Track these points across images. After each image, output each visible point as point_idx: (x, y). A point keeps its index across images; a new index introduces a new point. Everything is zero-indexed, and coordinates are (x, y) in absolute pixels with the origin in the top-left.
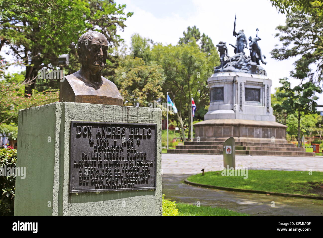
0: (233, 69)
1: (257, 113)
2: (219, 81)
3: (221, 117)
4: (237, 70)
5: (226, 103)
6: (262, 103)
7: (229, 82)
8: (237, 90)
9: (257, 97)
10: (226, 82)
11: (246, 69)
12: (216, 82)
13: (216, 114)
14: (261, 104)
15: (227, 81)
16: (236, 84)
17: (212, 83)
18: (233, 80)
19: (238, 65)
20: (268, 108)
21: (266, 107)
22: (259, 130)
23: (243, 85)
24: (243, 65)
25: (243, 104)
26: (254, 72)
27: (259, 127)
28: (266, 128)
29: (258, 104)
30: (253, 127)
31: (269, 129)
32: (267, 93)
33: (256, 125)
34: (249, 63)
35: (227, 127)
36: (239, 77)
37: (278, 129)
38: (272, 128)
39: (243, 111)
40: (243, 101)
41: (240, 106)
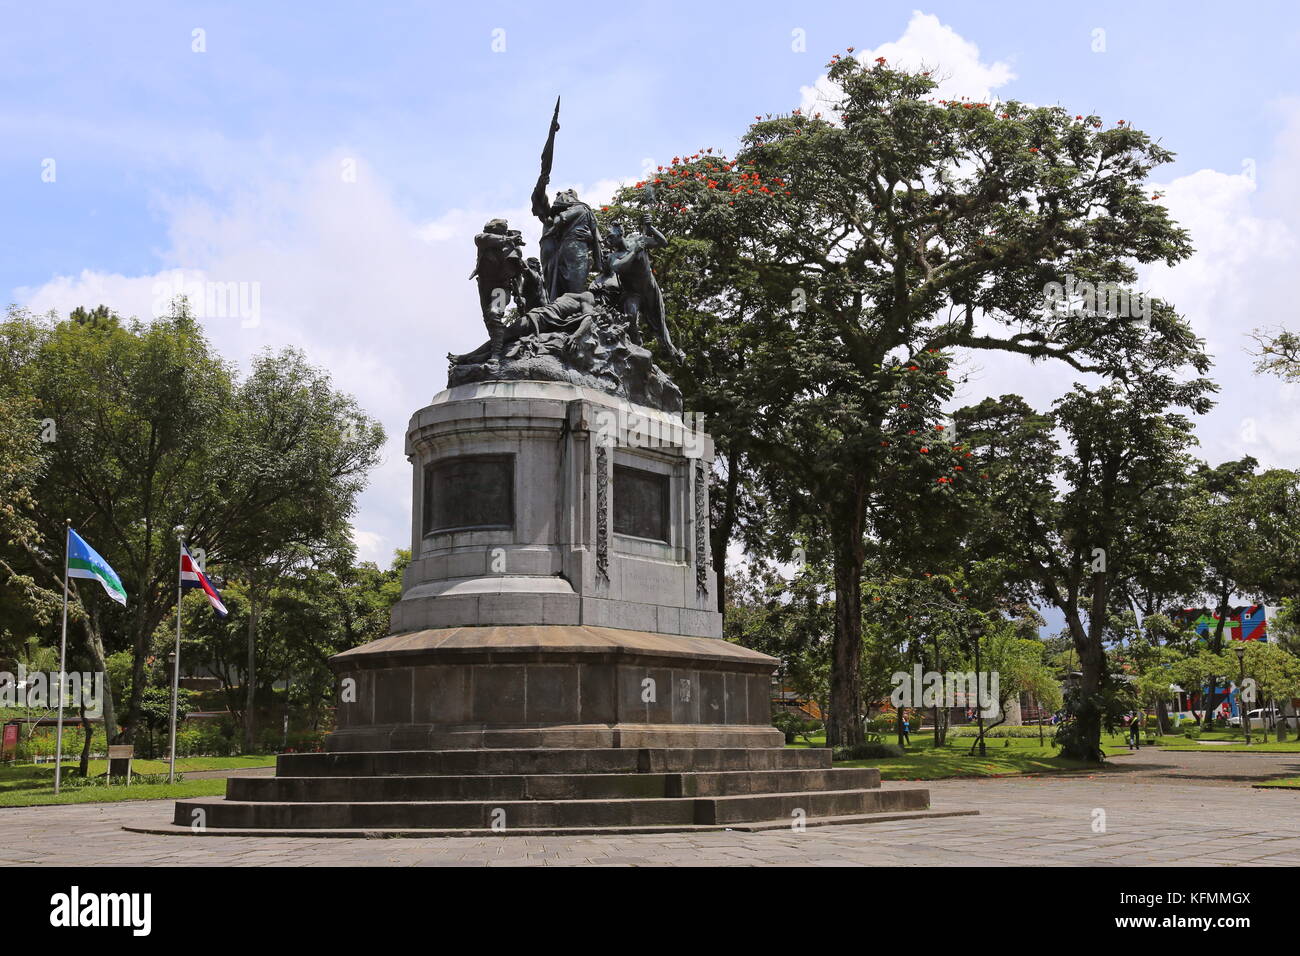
0: (554, 365)
1: (664, 599)
2: (490, 424)
3: (507, 614)
4: (573, 373)
5: (526, 539)
6: (678, 547)
7: (542, 429)
8: (587, 472)
9: (656, 519)
10: (529, 429)
11: (608, 376)
12: (474, 425)
13: (478, 599)
14: (672, 553)
15: (534, 424)
16: (577, 440)
17: (448, 434)
18: (566, 421)
19: (576, 351)
20: (701, 570)
21: (694, 567)
22: (688, 681)
23: (610, 452)
24: (596, 352)
25: (611, 546)
26: (639, 395)
27: (689, 667)
28: (715, 669)
29: (662, 551)
30: (666, 667)
31: (723, 677)
32: (698, 498)
33: (682, 653)
34: (620, 345)
35: (551, 666)
36: (594, 409)
37: (755, 675)
38: (735, 671)
39: (610, 584)
40: (609, 531)
41: (599, 555)
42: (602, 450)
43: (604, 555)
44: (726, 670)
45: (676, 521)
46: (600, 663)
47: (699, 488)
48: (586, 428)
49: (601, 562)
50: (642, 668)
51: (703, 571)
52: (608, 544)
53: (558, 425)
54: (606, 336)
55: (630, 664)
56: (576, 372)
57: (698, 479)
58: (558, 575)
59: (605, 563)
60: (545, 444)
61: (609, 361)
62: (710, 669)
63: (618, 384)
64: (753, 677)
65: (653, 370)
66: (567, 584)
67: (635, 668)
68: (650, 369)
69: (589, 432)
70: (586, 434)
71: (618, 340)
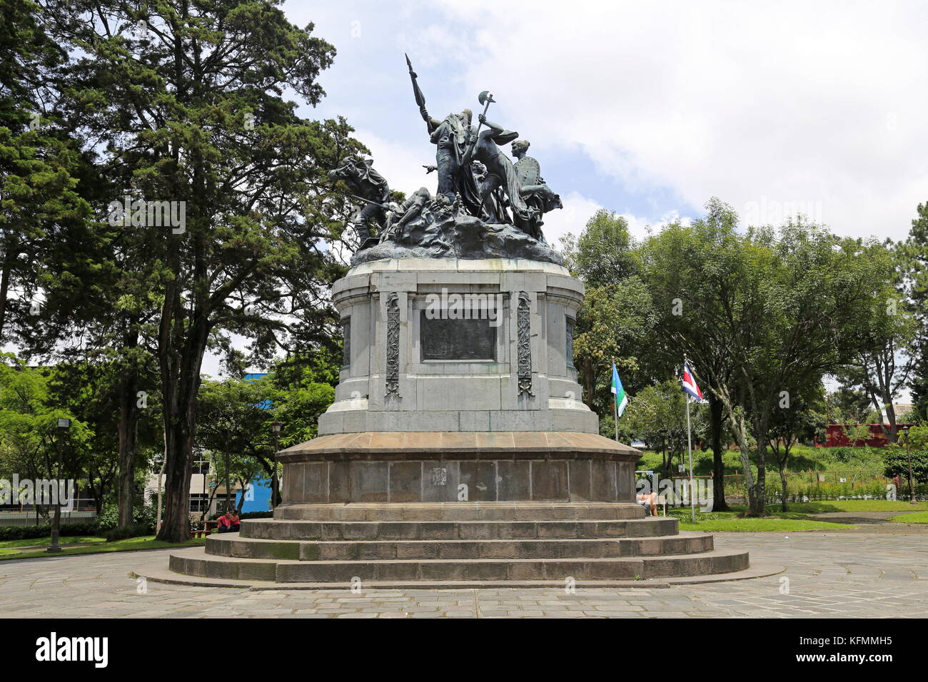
5: (355, 373)
6: (504, 363)
7: (357, 296)
8: (379, 322)
9: (485, 343)
14: (499, 367)
15: (352, 294)
18: (369, 288)
22: (445, 470)
23: (403, 303)
24: (428, 229)
25: (405, 371)
26: (477, 252)
27: (443, 458)
28: (480, 459)
29: (485, 367)
30: (412, 459)
31: (495, 465)
32: (519, 322)
33: (422, 449)
34: (451, 219)
35: (315, 463)
36: (385, 275)
37: (543, 461)
38: (511, 458)
39: (403, 400)
40: (401, 361)
41: (388, 380)
42: (393, 303)
43: (392, 380)
44: (498, 459)
45: (503, 342)
46: (341, 460)
47: (521, 314)
48: (376, 291)
49: (390, 385)
50: (382, 462)
51: (525, 379)
52: (400, 371)
53: (366, 291)
54: (437, 216)
55: (363, 460)
56: (401, 249)
57: (520, 307)
58: (367, 397)
59: (395, 385)
60: (364, 305)
61: (440, 233)
62: (472, 459)
63: (447, 248)
64: (541, 463)
65: (491, 230)
66: (367, 403)
67: (373, 462)
68: (485, 230)
69: (379, 293)
70: (377, 295)
71: (450, 215)
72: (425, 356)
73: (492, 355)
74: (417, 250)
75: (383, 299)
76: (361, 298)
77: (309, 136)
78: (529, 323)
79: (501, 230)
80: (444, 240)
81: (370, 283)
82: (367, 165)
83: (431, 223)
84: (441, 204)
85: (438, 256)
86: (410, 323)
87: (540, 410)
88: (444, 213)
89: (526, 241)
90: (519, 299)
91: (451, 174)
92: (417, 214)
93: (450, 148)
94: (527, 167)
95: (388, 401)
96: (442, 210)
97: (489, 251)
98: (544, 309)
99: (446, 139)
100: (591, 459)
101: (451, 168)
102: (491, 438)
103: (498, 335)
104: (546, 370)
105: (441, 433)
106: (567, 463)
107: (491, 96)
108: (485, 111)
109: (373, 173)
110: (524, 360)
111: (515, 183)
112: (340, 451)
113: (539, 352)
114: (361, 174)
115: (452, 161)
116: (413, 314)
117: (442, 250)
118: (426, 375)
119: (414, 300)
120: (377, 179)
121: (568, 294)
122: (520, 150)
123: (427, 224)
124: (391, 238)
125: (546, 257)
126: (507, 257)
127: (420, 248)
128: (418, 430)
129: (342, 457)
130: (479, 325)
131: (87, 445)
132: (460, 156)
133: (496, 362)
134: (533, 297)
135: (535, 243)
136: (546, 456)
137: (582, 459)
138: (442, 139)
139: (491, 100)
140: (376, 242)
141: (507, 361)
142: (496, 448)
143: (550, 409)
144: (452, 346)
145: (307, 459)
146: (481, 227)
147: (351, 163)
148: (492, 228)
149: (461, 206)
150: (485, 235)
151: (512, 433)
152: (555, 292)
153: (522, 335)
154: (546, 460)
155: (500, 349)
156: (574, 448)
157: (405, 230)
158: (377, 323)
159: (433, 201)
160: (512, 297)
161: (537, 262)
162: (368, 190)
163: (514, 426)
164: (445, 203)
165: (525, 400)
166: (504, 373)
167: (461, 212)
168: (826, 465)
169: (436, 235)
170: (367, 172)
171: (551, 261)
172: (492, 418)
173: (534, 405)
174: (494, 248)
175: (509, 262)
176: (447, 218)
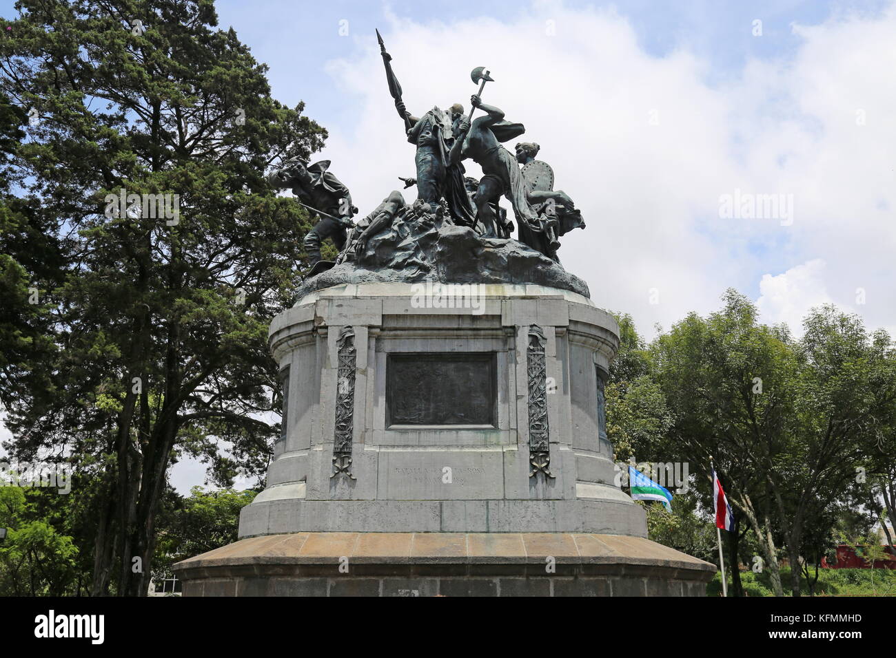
6: (509, 429)
7: (299, 335)
15: (292, 332)
16: (321, 338)
18: (315, 322)
20: (537, 453)
21: (524, 450)
23: (361, 342)
24: (400, 245)
25: (363, 441)
26: (468, 275)
27: (414, 574)
28: (473, 575)
29: (480, 436)
30: (365, 575)
31: (495, 585)
32: (530, 369)
33: (380, 559)
34: (432, 231)
35: (218, 581)
36: (336, 303)
37: (571, 579)
38: (520, 575)
39: (357, 483)
40: (357, 425)
41: (335, 453)
42: (347, 341)
43: (343, 454)
44: (501, 575)
45: (506, 400)
46: (255, 577)
47: (532, 357)
48: (322, 324)
49: (339, 460)
50: (318, 579)
51: (540, 453)
52: (354, 440)
53: (310, 327)
54: (414, 227)
55: (290, 575)
56: (362, 272)
57: (532, 347)
58: (305, 480)
59: (347, 460)
60: (308, 349)
61: (417, 250)
62: (460, 574)
63: (426, 270)
64: (569, 582)
65: (489, 245)
66: (305, 488)
67: (304, 580)
68: (480, 245)
69: (326, 327)
70: (324, 331)
71: (431, 226)
72: (393, 418)
73: (491, 418)
74: (385, 273)
75: (333, 336)
76: (304, 338)
77: (290, 206)
78: (544, 370)
79: (503, 245)
80: (423, 259)
81: (315, 315)
82: (322, 168)
83: (405, 238)
84: (418, 211)
85: (414, 280)
86: (371, 371)
87: (563, 499)
88: (423, 223)
89: (537, 260)
90: (529, 335)
91: (435, 178)
92: (385, 225)
93: (433, 145)
94: (537, 172)
95: (335, 484)
96: (421, 220)
97: (486, 273)
98: (565, 351)
99: (428, 133)
100: (645, 576)
101: (434, 170)
102: (488, 542)
103: (499, 389)
104: (571, 439)
105: (414, 534)
106: (609, 582)
107: (488, 72)
108: (481, 91)
109: (329, 177)
110: (538, 424)
111: (521, 185)
112: (252, 562)
113: (559, 412)
114: (313, 179)
115: (436, 162)
116: (377, 358)
117: (419, 272)
118: (393, 446)
119: (378, 339)
120: (335, 185)
121: (599, 334)
122: (526, 153)
123: (400, 238)
124: (350, 259)
125: (566, 283)
126: (511, 282)
127: (389, 270)
128: (379, 529)
129: (256, 571)
130: (471, 374)
131: (70, 560)
132: (447, 154)
133: (496, 429)
134: (550, 333)
135: (550, 264)
136: (576, 571)
137: (632, 577)
138: (423, 134)
139: (487, 78)
140: (330, 266)
141: (513, 426)
142: (497, 558)
143: (578, 499)
144: (432, 405)
145: (206, 574)
146: (475, 240)
147: (300, 164)
148: (489, 242)
149: (446, 215)
150: (481, 252)
151: (521, 535)
152: (580, 328)
153: (535, 387)
154: (576, 577)
155: (501, 409)
156: (621, 558)
157: (369, 246)
158: (324, 371)
159: (409, 208)
160: (519, 333)
161: (553, 289)
162: (323, 199)
163: (524, 524)
164: (425, 211)
165: (541, 485)
166: (508, 445)
167: (447, 221)
168: (838, 587)
169: (411, 252)
170: (322, 176)
171: (572, 289)
172: (491, 511)
173: (554, 492)
174: (492, 270)
175: (514, 288)
176: (427, 230)
